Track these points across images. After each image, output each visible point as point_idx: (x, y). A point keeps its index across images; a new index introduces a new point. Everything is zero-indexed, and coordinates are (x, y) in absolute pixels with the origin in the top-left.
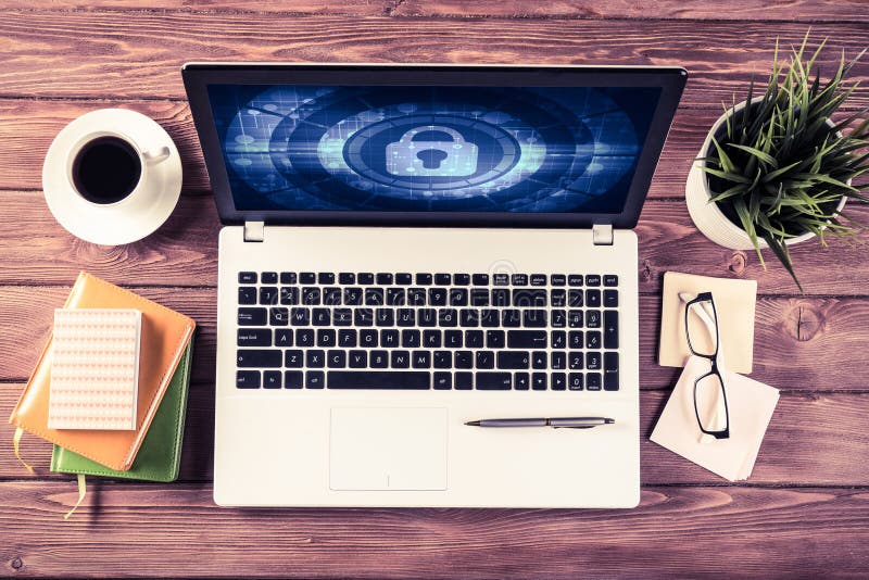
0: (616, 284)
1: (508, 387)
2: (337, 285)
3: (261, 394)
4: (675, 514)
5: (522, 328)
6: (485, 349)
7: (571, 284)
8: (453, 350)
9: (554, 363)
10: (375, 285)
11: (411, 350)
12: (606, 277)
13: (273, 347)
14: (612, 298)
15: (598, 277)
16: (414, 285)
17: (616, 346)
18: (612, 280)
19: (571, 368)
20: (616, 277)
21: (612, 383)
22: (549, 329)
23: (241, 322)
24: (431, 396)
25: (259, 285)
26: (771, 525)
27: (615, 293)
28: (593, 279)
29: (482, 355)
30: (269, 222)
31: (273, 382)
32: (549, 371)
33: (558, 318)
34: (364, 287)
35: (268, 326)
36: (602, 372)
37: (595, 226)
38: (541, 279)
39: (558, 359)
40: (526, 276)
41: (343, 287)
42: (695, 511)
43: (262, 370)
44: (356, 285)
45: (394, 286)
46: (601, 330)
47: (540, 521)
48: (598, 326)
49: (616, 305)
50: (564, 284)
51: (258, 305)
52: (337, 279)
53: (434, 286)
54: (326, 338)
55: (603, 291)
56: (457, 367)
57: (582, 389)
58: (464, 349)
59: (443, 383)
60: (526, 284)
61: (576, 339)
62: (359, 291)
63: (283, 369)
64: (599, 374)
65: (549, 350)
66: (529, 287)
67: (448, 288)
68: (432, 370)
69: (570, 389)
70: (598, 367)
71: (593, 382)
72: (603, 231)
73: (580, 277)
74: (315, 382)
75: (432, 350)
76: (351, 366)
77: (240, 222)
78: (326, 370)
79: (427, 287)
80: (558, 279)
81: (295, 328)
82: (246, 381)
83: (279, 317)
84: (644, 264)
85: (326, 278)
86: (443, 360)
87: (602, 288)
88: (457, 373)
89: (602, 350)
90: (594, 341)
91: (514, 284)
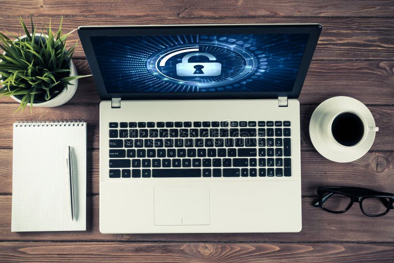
0: (289, 125)
1: (238, 176)
2: (156, 128)
3: (121, 180)
5: (245, 147)
6: (227, 157)
7: (268, 126)
8: (212, 158)
9: (260, 164)
10: (174, 128)
11: (192, 158)
12: (285, 122)
13: (126, 158)
14: (288, 132)
15: (281, 122)
16: (193, 127)
17: (290, 155)
18: (287, 123)
19: (268, 166)
20: (289, 122)
21: (288, 173)
22: (257, 147)
23: (111, 146)
24: (202, 179)
25: (119, 128)
27: (289, 130)
28: (278, 123)
29: (225, 160)
30: (124, 99)
31: (126, 174)
32: (258, 167)
33: (262, 142)
34: (169, 129)
35: (124, 148)
36: (283, 167)
37: (279, 98)
38: (253, 123)
39: (262, 162)
40: (246, 122)
41: (159, 129)
43: (121, 169)
44: (165, 128)
45: (183, 128)
48: (281, 146)
49: (290, 135)
50: (264, 126)
51: (119, 138)
52: (156, 125)
53: (202, 128)
54: (151, 153)
55: (283, 128)
56: (214, 166)
57: (273, 176)
58: (217, 157)
59: (207, 174)
60: (246, 126)
61: (270, 152)
63: (131, 168)
64: (282, 169)
65: (258, 157)
66: (248, 127)
67: (209, 128)
68: (202, 168)
69: (268, 176)
71: (279, 173)
72: (283, 100)
73: (272, 122)
74: (146, 174)
75: (202, 158)
76: (163, 167)
77: (109, 99)
78: (151, 168)
79: (199, 128)
80: (262, 123)
81: (136, 149)
82: (114, 174)
83: (129, 144)
85: (151, 124)
86: (207, 163)
87: (283, 127)
88: (214, 169)
89: (283, 157)
90: (279, 153)
91: (240, 126)
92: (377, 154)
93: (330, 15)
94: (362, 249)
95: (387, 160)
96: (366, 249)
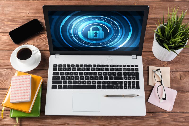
1: (114, 89)
2: (75, 67)
3: (57, 90)
4: (155, 119)
5: (117, 76)
6: (109, 80)
7: (128, 67)
8: (101, 81)
9: (124, 83)
10: (84, 67)
11: (92, 81)
12: (135, 65)
13: (60, 80)
14: (137, 70)
16: (92, 67)
17: (139, 80)
18: (137, 66)
19: (128, 84)
20: (138, 65)
21: (138, 88)
22: (123, 76)
23: (53, 75)
24: (96, 90)
25: (58, 67)
26: (179, 121)
27: (138, 69)
28: (132, 66)
29: (108, 82)
30: (61, 54)
31: (60, 87)
32: (123, 85)
33: (125, 74)
34: (81, 67)
35: (59, 76)
36: (135, 85)
37: (132, 55)
38: (121, 66)
39: (125, 83)
40: (117, 65)
41: (76, 67)
42: (160, 118)
43: (57, 85)
44: (79, 67)
45: (88, 67)
46: (135, 76)
47: (122, 120)
48: (134, 75)
49: (138, 71)
50: (126, 67)
51: (57, 71)
52: (75, 66)
53: (97, 67)
54: (72, 78)
56: (102, 84)
57: (131, 89)
58: (104, 80)
59: (99, 88)
61: (129, 78)
62: (80, 68)
63: (62, 85)
64: (135, 86)
65: (123, 81)
66: (118, 67)
67: (100, 67)
68: (96, 85)
69: (128, 89)
70: (135, 84)
71: (134, 88)
72: (135, 56)
73: (130, 65)
74: (70, 87)
75: (96, 81)
76: (78, 84)
77: (54, 54)
78: (72, 85)
79: (95, 67)
80: (125, 66)
81: (65, 76)
82: (54, 87)
83: (62, 74)
84: (144, 64)
85: (73, 65)
86: (99, 83)
87: (135, 67)
88: (102, 86)
89: (135, 81)
90: (133, 78)
91: (115, 67)
92: (180, 72)
93: (153, 17)
94: (177, 115)
95: (185, 75)
96: (179, 115)
